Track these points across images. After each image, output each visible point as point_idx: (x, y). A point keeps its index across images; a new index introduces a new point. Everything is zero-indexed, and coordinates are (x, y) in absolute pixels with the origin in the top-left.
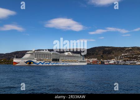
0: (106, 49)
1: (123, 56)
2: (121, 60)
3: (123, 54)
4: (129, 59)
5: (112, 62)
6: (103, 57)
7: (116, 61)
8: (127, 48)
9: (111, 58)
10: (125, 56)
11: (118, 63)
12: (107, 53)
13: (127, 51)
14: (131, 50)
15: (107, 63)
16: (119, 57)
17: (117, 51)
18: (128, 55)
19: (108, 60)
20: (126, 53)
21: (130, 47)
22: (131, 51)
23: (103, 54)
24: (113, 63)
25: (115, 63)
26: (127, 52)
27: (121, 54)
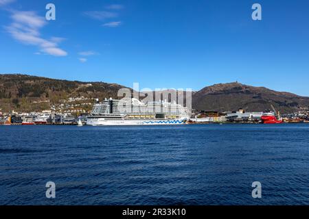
0: (28, 82)
1: (70, 104)
2: (66, 114)
3: (71, 99)
4: (84, 111)
5: (43, 117)
6: (20, 103)
7: (53, 116)
8: (82, 85)
9: (40, 109)
10: (77, 102)
11: (59, 120)
12: (30, 94)
13: (80, 91)
14: (90, 88)
15: (30, 121)
16: (62, 105)
17: (58, 90)
18: (84, 102)
19: (33, 113)
20: (79, 96)
21: (89, 83)
22: (89, 92)
23: (20, 95)
24: (45, 120)
25: (50, 120)
26: (80, 93)
27: (67, 99)
